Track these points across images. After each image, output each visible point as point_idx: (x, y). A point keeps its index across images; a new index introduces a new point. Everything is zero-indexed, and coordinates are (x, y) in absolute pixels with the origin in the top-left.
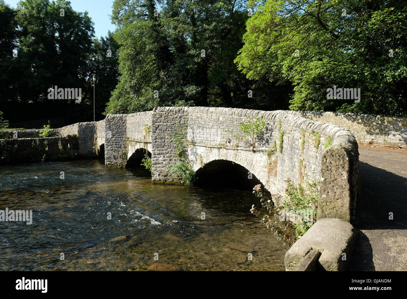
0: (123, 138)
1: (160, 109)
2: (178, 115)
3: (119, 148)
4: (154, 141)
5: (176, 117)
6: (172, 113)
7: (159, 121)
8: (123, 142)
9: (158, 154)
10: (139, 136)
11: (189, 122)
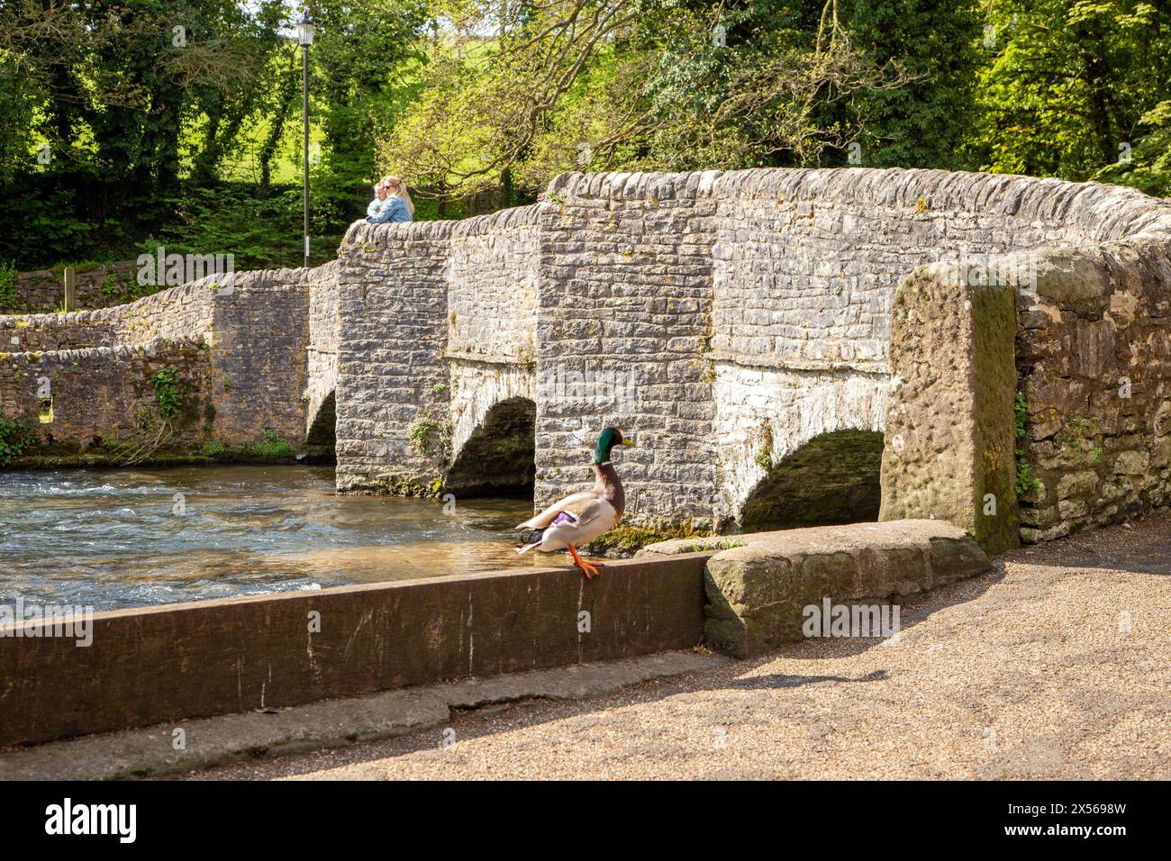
0: (428, 347)
1: (580, 185)
2: (668, 215)
3: (408, 401)
4: (549, 347)
5: (658, 226)
6: (637, 204)
7: (571, 245)
8: (427, 369)
9: (564, 410)
10: (505, 333)
11: (719, 250)
